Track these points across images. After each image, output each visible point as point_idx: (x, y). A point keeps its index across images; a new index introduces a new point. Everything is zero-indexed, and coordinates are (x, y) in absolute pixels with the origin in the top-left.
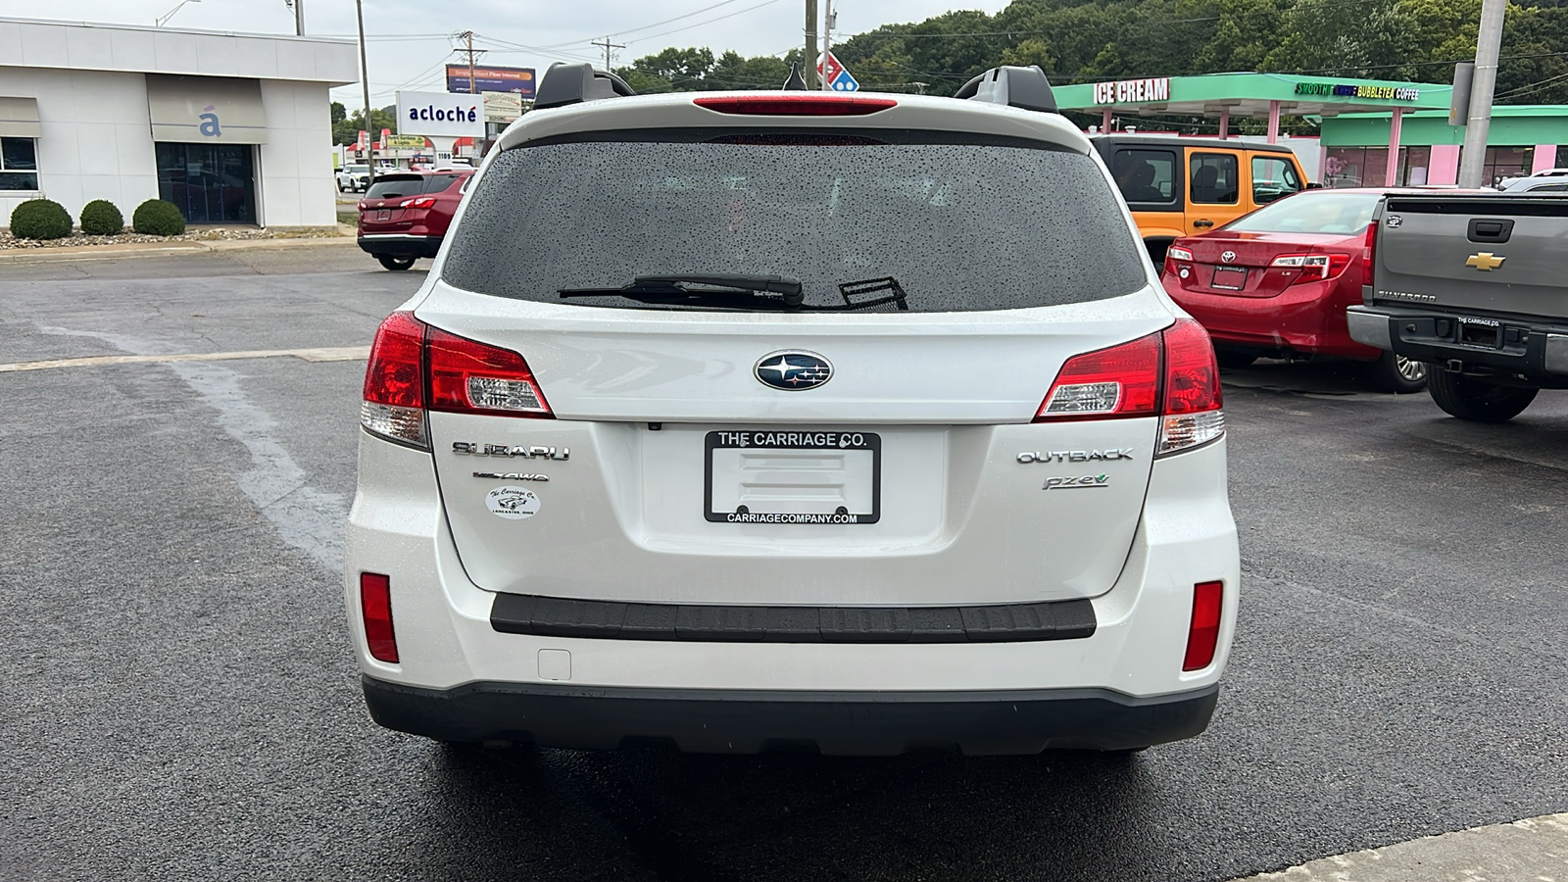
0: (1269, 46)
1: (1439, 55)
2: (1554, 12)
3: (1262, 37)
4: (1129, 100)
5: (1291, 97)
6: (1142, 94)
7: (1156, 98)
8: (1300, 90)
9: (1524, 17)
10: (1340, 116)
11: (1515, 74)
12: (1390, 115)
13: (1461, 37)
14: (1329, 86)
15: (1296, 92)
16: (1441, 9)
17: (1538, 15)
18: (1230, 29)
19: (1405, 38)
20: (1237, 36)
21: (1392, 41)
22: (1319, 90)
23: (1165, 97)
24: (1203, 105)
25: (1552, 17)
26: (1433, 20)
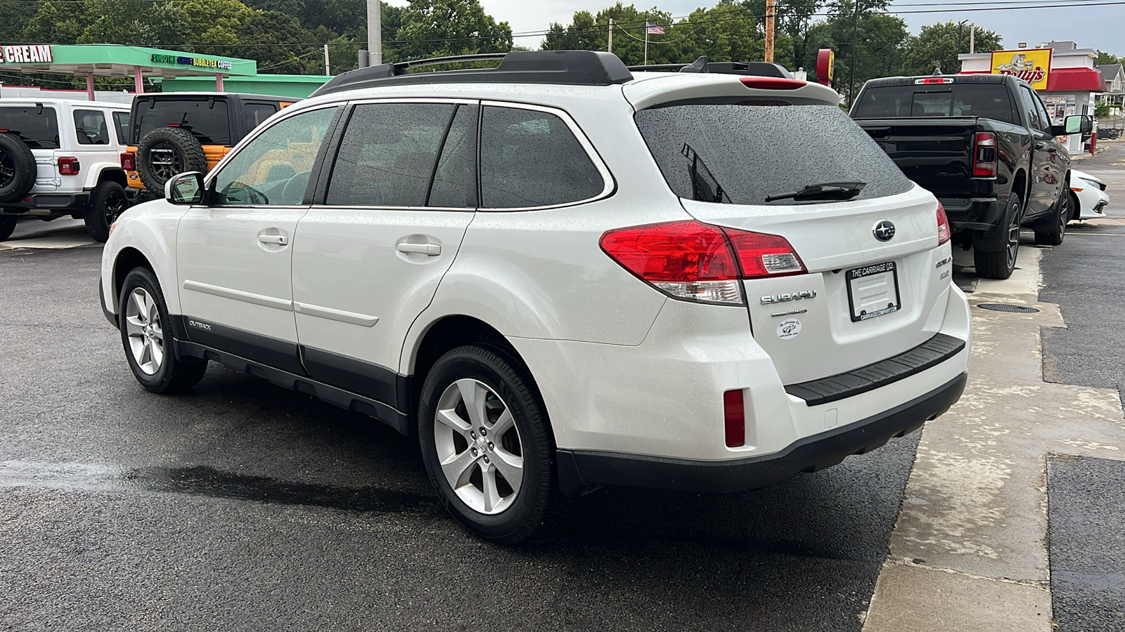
0: (83, 23)
1: (207, 38)
2: (273, 14)
3: (75, 17)
4: (17, 61)
5: (149, 64)
6: (29, 57)
7: (42, 60)
8: (154, 58)
9: (256, 16)
10: (177, 78)
11: (257, 53)
12: (214, 78)
13: (218, 26)
14: (174, 57)
15: (152, 60)
16: (202, 7)
17: (263, 15)
18: (49, 8)
19: (182, 25)
20: (54, 13)
21: (173, 26)
22: (168, 60)
23: (50, 60)
24: (77, 67)
25: (272, 17)
26: (198, 13)
